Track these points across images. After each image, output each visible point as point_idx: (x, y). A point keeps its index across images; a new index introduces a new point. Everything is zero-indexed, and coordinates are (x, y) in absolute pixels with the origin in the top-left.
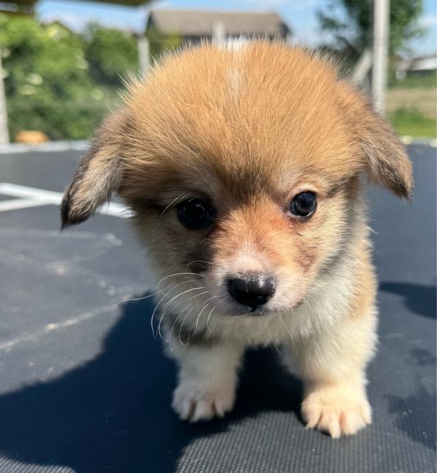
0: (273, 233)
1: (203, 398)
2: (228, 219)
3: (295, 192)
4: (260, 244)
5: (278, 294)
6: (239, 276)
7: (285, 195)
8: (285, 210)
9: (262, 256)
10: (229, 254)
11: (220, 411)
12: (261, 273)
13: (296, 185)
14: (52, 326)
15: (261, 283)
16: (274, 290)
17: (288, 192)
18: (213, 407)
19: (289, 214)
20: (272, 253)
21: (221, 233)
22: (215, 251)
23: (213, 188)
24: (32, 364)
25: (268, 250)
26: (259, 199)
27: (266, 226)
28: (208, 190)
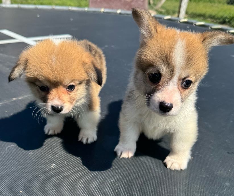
0: (63, 95)
1: (52, 129)
2: (52, 91)
3: (69, 85)
4: (60, 98)
5: (64, 110)
6: (54, 106)
7: (66, 86)
8: (67, 89)
9: (60, 101)
10: (52, 100)
11: (56, 133)
12: (60, 105)
13: (70, 83)
14: (14, 99)
15: (60, 107)
16: (63, 109)
17: (68, 85)
18: (55, 132)
19: (68, 90)
20: (63, 100)
21: (50, 94)
22: (48, 98)
23: (48, 85)
24: (6, 111)
25: (62, 100)
26: (60, 87)
27: (62, 93)
28: (47, 85)
